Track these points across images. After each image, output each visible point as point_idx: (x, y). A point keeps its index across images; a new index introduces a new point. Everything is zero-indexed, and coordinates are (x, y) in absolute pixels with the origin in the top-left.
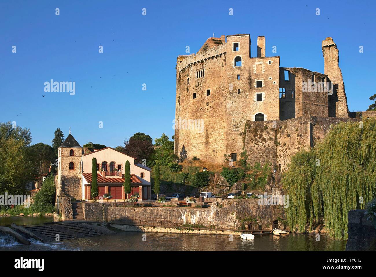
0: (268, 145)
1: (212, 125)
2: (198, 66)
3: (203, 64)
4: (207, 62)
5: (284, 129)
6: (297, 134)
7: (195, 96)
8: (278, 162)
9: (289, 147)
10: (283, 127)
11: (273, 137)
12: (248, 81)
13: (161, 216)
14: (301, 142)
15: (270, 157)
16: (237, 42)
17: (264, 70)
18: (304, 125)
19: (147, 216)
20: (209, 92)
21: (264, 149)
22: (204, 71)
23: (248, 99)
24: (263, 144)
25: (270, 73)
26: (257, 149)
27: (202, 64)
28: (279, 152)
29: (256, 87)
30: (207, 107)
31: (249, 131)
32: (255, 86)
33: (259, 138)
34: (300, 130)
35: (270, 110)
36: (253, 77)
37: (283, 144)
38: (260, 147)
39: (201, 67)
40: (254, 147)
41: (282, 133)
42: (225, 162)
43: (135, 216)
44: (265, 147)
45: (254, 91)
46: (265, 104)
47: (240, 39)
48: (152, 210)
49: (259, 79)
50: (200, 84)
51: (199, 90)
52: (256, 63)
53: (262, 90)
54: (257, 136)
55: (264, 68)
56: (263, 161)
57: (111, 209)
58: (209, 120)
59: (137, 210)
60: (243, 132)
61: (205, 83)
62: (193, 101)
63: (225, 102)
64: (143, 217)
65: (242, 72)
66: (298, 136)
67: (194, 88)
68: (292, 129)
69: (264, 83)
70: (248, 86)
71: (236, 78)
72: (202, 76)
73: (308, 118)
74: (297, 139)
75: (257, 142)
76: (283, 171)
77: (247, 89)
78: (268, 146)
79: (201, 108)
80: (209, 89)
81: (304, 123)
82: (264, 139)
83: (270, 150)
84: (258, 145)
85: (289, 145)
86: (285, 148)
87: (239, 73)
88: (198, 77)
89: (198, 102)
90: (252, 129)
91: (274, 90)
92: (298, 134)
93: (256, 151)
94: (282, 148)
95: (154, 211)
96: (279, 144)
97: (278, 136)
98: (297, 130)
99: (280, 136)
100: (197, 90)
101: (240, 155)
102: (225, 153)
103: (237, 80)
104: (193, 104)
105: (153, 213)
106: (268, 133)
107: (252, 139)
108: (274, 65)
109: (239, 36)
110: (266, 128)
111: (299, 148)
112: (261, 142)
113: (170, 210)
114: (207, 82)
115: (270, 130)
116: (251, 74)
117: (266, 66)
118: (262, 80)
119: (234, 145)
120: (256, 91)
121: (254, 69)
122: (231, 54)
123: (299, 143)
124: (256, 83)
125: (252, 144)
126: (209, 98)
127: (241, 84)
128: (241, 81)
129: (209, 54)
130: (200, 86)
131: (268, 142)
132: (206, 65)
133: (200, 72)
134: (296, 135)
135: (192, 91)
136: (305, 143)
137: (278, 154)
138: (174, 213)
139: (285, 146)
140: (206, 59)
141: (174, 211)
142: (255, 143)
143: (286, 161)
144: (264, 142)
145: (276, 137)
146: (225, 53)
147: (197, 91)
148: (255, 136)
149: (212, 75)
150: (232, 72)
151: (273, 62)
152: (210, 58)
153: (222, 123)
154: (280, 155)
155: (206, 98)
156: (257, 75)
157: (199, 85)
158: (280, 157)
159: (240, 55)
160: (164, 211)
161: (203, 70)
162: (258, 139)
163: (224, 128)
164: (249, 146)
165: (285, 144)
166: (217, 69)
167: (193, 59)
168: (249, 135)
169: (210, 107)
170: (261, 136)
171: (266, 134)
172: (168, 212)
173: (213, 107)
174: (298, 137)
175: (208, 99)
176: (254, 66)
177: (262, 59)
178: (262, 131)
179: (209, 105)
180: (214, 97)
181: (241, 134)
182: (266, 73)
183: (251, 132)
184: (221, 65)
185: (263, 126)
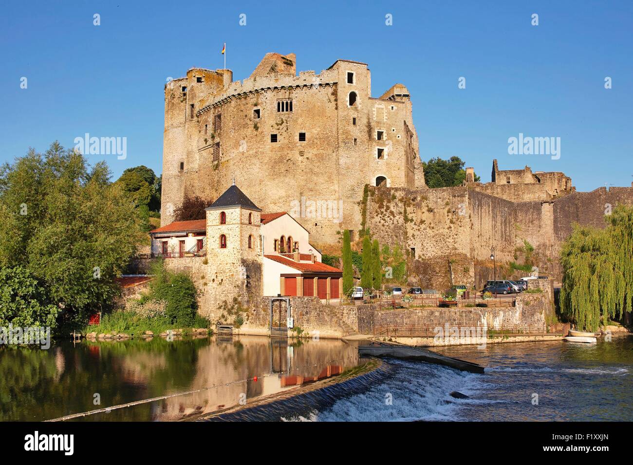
0: (397, 221)
1: (311, 186)
2: (280, 93)
3: (290, 93)
4: (298, 90)
5: (420, 201)
6: (447, 209)
7: (274, 138)
8: (409, 245)
9: (432, 225)
10: (419, 199)
11: (402, 211)
12: (366, 129)
13: (455, 320)
14: (454, 220)
15: (400, 238)
16: (352, 72)
17: (387, 118)
18: (459, 198)
19: (435, 322)
20: (302, 137)
21: (392, 226)
22: (291, 103)
23: (366, 154)
24: (391, 219)
25: (394, 123)
26: (383, 225)
27: (288, 92)
28: (410, 233)
29: (377, 139)
30: (300, 158)
31: (372, 199)
32: (375, 137)
33: (386, 211)
34: (452, 204)
35: (395, 173)
36: (372, 124)
37: (419, 221)
38: (387, 224)
39: (287, 97)
40: (380, 222)
41: (419, 206)
42: (339, 242)
43: (418, 322)
44: (393, 223)
45: (374, 144)
46: (388, 164)
47: (355, 68)
48: (441, 313)
49: (380, 129)
50: (285, 122)
51: (283, 131)
52: (376, 106)
53: (384, 145)
54: (383, 208)
55: (386, 114)
56: (392, 244)
57: (380, 314)
58: (305, 177)
59: (420, 314)
60: (361, 201)
61: (295, 121)
62: (272, 146)
63: (334, 154)
64: (429, 323)
65: (359, 116)
66: (449, 212)
67: (272, 126)
68: (436, 202)
69: (386, 135)
70: (367, 135)
71: (352, 122)
72: (287, 110)
73: (466, 191)
74: (448, 216)
75: (383, 216)
76: (420, 257)
77: (365, 140)
78: (396, 223)
79: (288, 158)
80: (303, 131)
81: (458, 196)
82: (392, 213)
83: (400, 228)
84: (384, 220)
85: (430, 224)
86: (423, 226)
87: (355, 116)
88: (279, 110)
89: (282, 148)
90: (376, 197)
91: (398, 147)
92: (449, 209)
93: (382, 228)
94: (416, 226)
95: (445, 313)
96: (412, 220)
97: (408, 209)
98: (447, 204)
99: (414, 210)
100: (278, 129)
101: (358, 233)
102: (338, 229)
103: (352, 125)
104: (271, 151)
105: (442, 318)
106: (397, 204)
107: (377, 212)
108: (397, 113)
109: (355, 64)
110: (394, 197)
111: (450, 227)
112: (389, 217)
113: (465, 312)
114: (300, 121)
115: (399, 200)
116: (371, 121)
117: (389, 113)
118: (384, 130)
119: (350, 218)
120: (377, 145)
121: (374, 114)
122: (344, 87)
123: (452, 222)
124: (376, 134)
125: (377, 219)
126: (303, 144)
127: (357, 131)
128: (358, 127)
129: (305, 80)
130: (285, 124)
131: (398, 217)
132: (296, 95)
133: (283, 103)
134: (446, 211)
135: (268, 130)
136: (460, 222)
137: (410, 234)
138: (472, 315)
139: (423, 224)
140: (298, 86)
141: (471, 312)
142: (381, 218)
143: (425, 245)
144: (392, 217)
145: (405, 211)
146: (335, 84)
147: (279, 131)
148: (380, 207)
149: (309, 111)
150: (345, 113)
151: (396, 108)
152: (305, 86)
153: (331, 184)
154: (413, 236)
155: (298, 145)
156: (378, 123)
157: (283, 122)
158: (414, 239)
159: (356, 90)
160: (458, 313)
161: (289, 102)
162: (385, 213)
163: (333, 193)
164: (373, 220)
165: (422, 222)
166: (319, 104)
167: (272, 82)
168: (371, 205)
169: (308, 158)
170: (388, 208)
171: (394, 206)
172: (464, 315)
173: (313, 160)
174: (450, 214)
175: (301, 146)
176: (373, 109)
177: (383, 102)
178: (389, 202)
179: (305, 156)
180: (312, 145)
181: (359, 203)
182: (389, 122)
183: (375, 201)
184: (325, 99)
185: (390, 194)
